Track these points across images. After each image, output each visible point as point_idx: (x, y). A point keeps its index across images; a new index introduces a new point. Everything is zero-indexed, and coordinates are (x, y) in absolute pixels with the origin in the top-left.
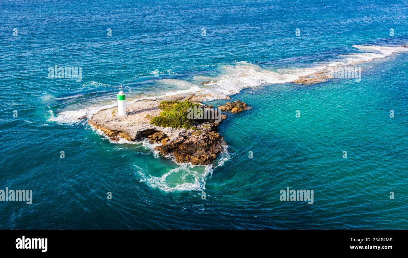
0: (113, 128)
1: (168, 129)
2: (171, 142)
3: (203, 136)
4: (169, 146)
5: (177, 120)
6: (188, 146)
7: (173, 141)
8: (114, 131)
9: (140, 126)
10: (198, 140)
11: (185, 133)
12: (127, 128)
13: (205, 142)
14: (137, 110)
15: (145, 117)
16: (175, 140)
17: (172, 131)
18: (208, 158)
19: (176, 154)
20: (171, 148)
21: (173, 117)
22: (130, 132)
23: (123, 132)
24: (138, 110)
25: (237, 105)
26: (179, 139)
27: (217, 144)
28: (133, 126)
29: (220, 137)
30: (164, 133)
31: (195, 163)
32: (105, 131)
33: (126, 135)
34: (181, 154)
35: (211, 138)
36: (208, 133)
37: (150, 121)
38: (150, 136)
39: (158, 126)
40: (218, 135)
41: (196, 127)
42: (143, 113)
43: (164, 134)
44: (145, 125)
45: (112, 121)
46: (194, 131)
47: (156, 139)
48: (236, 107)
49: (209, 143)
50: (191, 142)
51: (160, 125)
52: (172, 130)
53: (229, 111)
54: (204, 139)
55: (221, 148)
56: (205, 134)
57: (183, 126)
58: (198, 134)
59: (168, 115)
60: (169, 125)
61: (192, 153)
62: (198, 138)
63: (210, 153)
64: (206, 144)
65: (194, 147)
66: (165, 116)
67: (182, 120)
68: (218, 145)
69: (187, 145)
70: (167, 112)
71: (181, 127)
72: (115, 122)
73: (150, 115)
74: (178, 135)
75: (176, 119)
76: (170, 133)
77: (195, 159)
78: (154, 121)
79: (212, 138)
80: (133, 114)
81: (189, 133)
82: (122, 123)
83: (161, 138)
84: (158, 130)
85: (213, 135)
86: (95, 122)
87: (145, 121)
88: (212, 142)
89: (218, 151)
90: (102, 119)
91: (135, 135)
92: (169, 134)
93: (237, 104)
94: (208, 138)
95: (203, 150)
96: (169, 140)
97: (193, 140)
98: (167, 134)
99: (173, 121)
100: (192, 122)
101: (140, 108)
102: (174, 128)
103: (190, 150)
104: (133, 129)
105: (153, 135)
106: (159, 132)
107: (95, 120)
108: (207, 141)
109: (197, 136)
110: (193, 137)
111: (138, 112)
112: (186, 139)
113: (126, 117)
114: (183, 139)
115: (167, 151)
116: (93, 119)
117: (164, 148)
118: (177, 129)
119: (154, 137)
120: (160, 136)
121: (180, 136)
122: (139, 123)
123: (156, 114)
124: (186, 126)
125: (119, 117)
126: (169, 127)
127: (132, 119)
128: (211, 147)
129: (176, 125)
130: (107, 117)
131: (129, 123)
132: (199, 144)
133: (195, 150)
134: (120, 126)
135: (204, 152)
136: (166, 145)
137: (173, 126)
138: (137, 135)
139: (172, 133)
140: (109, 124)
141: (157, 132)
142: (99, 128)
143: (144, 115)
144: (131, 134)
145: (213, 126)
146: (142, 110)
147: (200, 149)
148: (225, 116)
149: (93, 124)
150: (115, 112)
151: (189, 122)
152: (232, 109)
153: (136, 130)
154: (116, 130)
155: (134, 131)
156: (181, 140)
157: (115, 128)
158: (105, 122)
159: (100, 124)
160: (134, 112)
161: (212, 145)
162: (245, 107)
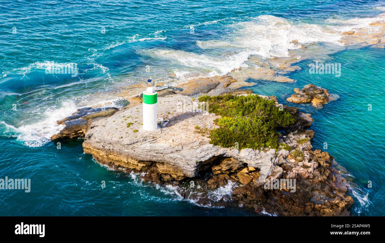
0: (144, 156)
1: (247, 153)
2: (265, 179)
5: (256, 134)
7: (268, 176)
8: (145, 161)
9: (197, 151)
11: (276, 157)
12: (172, 155)
13: (320, 173)
15: (195, 132)
17: (258, 157)
18: (346, 205)
19: (283, 201)
21: (247, 129)
22: (181, 164)
23: (163, 163)
24: (170, 117)
25: (316, 94)
26: (275, 171)
27: (334, 173)
28: (182, 152)
29: (331, 158)
30: (242, 160)
32: (127, 162)
33: (171, 169)
34: (294, 202)
35: (323, 164)
36: (313, 155)
37: (210, 139)
38: (217, 168)
39: (228, 149)
40: (328, 157)
42: (184, 122)
43: (241, 164)
45: (137, 142)
46: (288, 151)
47: (228, 172)
48: (316, 98)
49: (327, 174)
50: (298, 174)
51: (231, 146)
54: (317, 168)
55: (345, 181)
56: (310, 156)
57: (267, 144)
58: (299, 158)
59: (236, 126)
60: (245, 146)
61: (311, 198)
62: (305, 166)
63: (341, 195)
64: (324, 177)
65: (307, 186)
66: (231, 129)
67: (262, 133)
71: (265, 146)
72: (144, 145)
73: (201, 126)
74: (270, 164)
75: (252, 132)
76: (253, 160)
78: (218, 139)
79: (325, 164)
80: (167, 126)
81: (283, 158)
83: (235, 170)
84: (230, 155)
86: (99, 144)
87: (200, 140)
88: (329, 172)
90: (115, 139)
91: (194, 169)
92: (253, 163)
93: (315, 92)
96: (251, 172)
97: (300, 172)
98: (248, 163)
99: (249, 137)
100: (278, 135)
101: (171, 112)
102: (256, 149)
103: (304, 191)
104: (184, 157)
105: (221, 165)
106: (231, 160)
107: (99, 141)
108: (323, 171)
109: (300, 161)
110: (295, 165)
111: (173, 121)
112: (287, 171)
113: (160, 133)
114: (282, 170)
115: (264, 197)
116: (92, 138)
117: (257, 191)
118: (262, 152)
119: (224, 170)
120: (235, 167)
121: (274, 164)
122: (192, 145)
123: (208, 123)
124: (273, 143)
125: (146, 134)
126: (247, 148)
127: (173, 138)
128: (331, 181)
129: (256, 144)
130: (124, 136)
131: (172, 145)
132: (313, 178)
133: (312, 191)
134: (156, 152)
135: (329, 193)
136: (258, 186)
137: (253, 147)
138: (196, 168)
139: (257, 159)
140: (132, 149)
141: (228, 160)
142: (110, 156)
143: (189, 127)
144: (184, 168)
145: (310, 139)
146: (179, 116)
147: (319, 187)
148: (310, 116)
149: (95, 150)
150: (132, 124)
151: (275, 135)
152: (310, 101)
153: (193, 159)
154: (148, 160)
155: (189, 160)
156: (279, 173)
157: (146, 156)
158: (124, 145)
159: (113, 150)
160: (168, 122)
161: (330, 177)
162: (329, 96)
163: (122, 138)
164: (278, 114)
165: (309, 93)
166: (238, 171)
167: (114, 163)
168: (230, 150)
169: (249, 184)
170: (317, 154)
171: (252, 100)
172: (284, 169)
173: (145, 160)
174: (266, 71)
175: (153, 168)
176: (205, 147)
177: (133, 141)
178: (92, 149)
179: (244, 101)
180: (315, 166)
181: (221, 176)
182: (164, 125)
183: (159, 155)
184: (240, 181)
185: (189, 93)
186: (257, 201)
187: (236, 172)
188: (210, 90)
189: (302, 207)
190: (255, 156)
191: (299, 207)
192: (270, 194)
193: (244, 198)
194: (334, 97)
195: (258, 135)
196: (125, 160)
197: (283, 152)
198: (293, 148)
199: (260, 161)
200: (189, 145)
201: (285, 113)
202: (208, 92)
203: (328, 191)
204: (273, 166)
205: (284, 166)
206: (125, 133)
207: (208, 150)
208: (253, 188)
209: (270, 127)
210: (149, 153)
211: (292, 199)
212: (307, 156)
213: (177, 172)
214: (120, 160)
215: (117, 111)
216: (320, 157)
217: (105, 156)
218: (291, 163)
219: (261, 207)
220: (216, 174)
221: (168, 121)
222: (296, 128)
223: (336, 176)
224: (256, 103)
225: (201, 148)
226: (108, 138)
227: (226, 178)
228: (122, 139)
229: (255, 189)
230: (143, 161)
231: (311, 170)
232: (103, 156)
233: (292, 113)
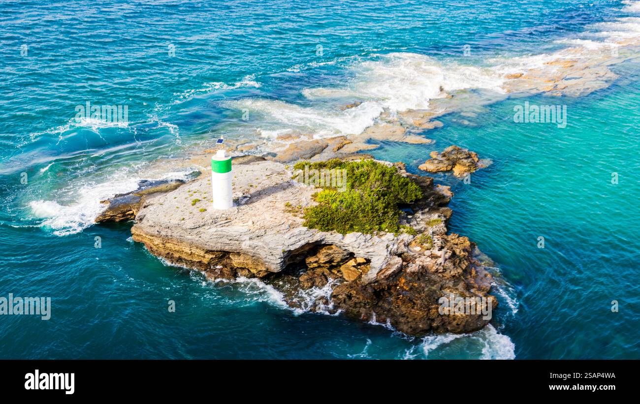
0: (213, 245)
1: (354, 239)
2: (377, 274)
3: (441, 248)
4: (374, 283)
5: (368, 212)
6: (419, 279)
7: (382, 270)
8: (213, 251)
9: (285, 236)
10: (437, 261)
11: (395, 244)
12: (250, 242)
13: (454, 264)
15: (284, 211)
16: (383, 267)
17: (368, 244)
19: (400, 303)
20: (380, 288)
21: (355, 206)
22: (262, 254)
23: (239, 254)
24: (252, 191)
25: (459, 159)
26: (392, 262)
27: (475, 265)
28: (264, 238)
29: (472, 245)
30: (346, 248)
32: (190, 252)
33: (250, 262)
34: (414, 303)
35: (460, 253)
37: (304, 221)
38: (312, 259)
39: (328, 233)
40: (468, 243)
41: (411, 226)
42: (270, 198)
43: (345, 253)
45: (204, 225)
46: (412, 236)
47: (328, 265)
48: (460, 164)
49: (464, 267)
50: (423, 267)
51: (332, 230)
54: (450, 258)
55: (489, 276)
56: (441, 243)
57: (383, 226)
58: (426, 245)
60: (351, 228)
61: (439, 298)
62: (434, 256)
63: (481, 294)
64: (459, 270)
65: (435, 282)
66: (334, 206)
67: (377, 211)
69: (417, 278)
71: (380, 229)
72: (213, 230)
73: (293, 203)
74: (385, 253)
75: (363, 211)
78: (315, 220)
79: (462, 253)
80: (246, 203)
81: (404, 245)
82: (231, 230)
83: (338, 262)
84: (330, 242)
86: (153, 229)
87: (290, 222)
88: (467, 264)
89: (489, 285)
90: (174, 222)
91: (279, 261)
92: (360, 252)
93: (459, 156)
94: (454, 253)
95: (461, 286)
96: (359, 264)
97: (425, 264)
98: (355, 252)
99: (358, 217)
100: (399, 214)
101: (254, 185)
102: (367, 233)
103: (430, 290)
104: (267, 244)
105: (318, 255)
106: (332, 248)
107: (153, 224)
108: (458, 262)
109: (428, 249)
110: (420, 254)
111: (255, 196)
112: (408, 262)
113: (236, 212)
114: (401, 261)
115: (375, 298)
116: (144, 221)
117: (365, 290)
118: (375, 237)
119: (323, 262)
120: (338, 258)
121: (390, 253)
122: (278, 229)
123: (304, 199)
124: (391, 226)
125: (217, 214)
126: (355, 232)
127: (254, 219)
128: (469, 276)
129: (367, 226)
130: (187, 217)
131: (252, 228)
132: (443, 272)
133: (441, 290)
134: (230, 238)
135: (465, 291)
136: (367, 283)
137: (363, 230)
138: (282, 260)
139: (367, 247)
140: (197, 234)
141: (328, 249)
142: (168, 245)
143: (277, 205)
144: (267, 260)
145: (445, 219)
146: (264, 190)
147: (451, 284)
148: (449, 190)
149: (147, 236)
150: (199, 201)
151: (395, 214)
152: (452, 169)
153: (280, 247)
154: (219, 249)
155: (273, 249)
156: (397, 265)
157: (216, 244)
158: (186, 230)
159: (171, 236)
160: (248, 198)
161: (469, 271)
162: (478, 161)
163: (183, 219)
164: (399, 186)
165: (451, 158)
166: (341, 264)
167: (172, 254)
168: (331, 234)
169: (355, 281)
170: (452, 239)
171: (365, 166)
172: (404, 261)
173: (214, 249)
174: (394, 129)
175: (225, 261)
176: (296, 231)
177: (198, 224)
178: (144, 235)
179: (355, 168)
180: (447, 256)
181: (319, 271)
182: (243, 202)
183: (233, 242)
184: (344, 277)
185: (284, 159)
186: (365, 304)
187: (338, 265)
188: (314, 155)
189: (425, 311)
190: (365, 242)
191: (421, 310)
192: (384, 294)
193: (347, 300)
194: (486, 163)
195: (370, 214)
196: (187, 250)
197: (406, 237)
198: (420, 232)
199: (371, 250)
200: (274, 229)
201: (410, 184)
202: (311, 158)
203: (463, 289)
204: (389, 256)
205: (405, 256)
206: (188, 214)
207: (300, 234)
208: (360, 286)
209: (389, 204)
210: (220, 240)
211: (412, 301)
212: (438, 242)
213: (258, 265)
214: (180, 250)
215: (182, 184)
216: (457, 244)
217: (161, 245)
218: (415, 251)
219: (370, 311)
220: (311, 268)
221: (249, 196)
222: (427, 205)
223: (477, 270)
224: (371, 171)
225: (291, 233)
226: (164, 220)
227: (325, 273)
228: (183, 222)
229: (362, 287)
230: (211, 251)
231: (441, 260)
232: (158, 245)
233: (424, 184)
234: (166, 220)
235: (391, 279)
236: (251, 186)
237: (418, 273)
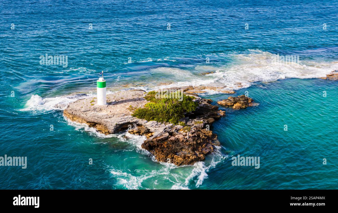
1: (152, 123)
2: (153, 138)
3: (193, 133)
4: (151, 142)
5: (164, 113)
6: (173, 143)
7: (156, 137)
9: (120, 118)
10: (186, 137)
11: (171, 128)
12: (106, 120)
13: (194, 140)
14: (120, 100)
15: (127, 109)
16: (158, 136)
18: (195, 158)
19: (157, 151)
20: (153, 145)
21: (159, 110)
22: (108, 124)
25: (240, 100)
26: (163, 135)
27: (208, 143)
28: (112, 118)
29: (213, 136)
30: (147, 127)
31: (179, 164)
33: (103, 128)
34: (163, 152)
35: (202, 136)
36: (199, 131)
37: (133, 113)
38: (131, 130)
39: (141, 120)
41: (186, 123)
42: (125, 104)
43: (146, 129)
44: (126, 117)
45: (89, 111)
46: (182, 126)
48: (239, 103)
49: (199, 142)
50: (177, 139)
51: (143, 118)
52: (156, 125)
53: (230, 107)
54: (193, 137)
55: (212, 148)
56: (195, 131)
57: (170, 120)
58: (186, 131)
59: (154, 107)
60: (153, 119)
61: (177, 152)
62: (186, 135)
63: (198, 153)
64: (195, 143)
65: (180, 146)
66: (150, 108)
67: (169, 113)
68: (209, 145)
70: (154, 103)
71: (167, 121)
72: (93, 113)
73: (134, 106)
74: (162, 131)
75: (162, 112)
77: (179, 158)
78: (137, 113)
79: (203, 137)
81: (176, 129)
82: (100, 114)
83: (143, 133)
84: (141, 124)
85: (205, 133)
86: (71, 111)
87: (127, 113)
88: (202, 141)
89: (208, 152)
90: (78, 108)
91: (114, 128)
92: (152, 129)
94: (199, 136)
95: (190, 149)
96: (152, 135)
97: (179, 138)
98: (150, 129)
102: (159, 122)
103: (175, 148)
104: (112, 121)
106: (141, 127)
107: (71, 109)
108: (196, 139)
110: (180, 134)
111: (120, 102)
112: (172, 136)
113: (106, 107)
114: (168, 135)
115: (148, 148)
116: (69, 108)
118: (163, 124)
119: (135, 132)
120: (143, 131)
123: (140, 105)
124: (174, 121)
125: (97, 107)
126: (153, 121)
128: (201, 146)
129: (161, 119)
131: (109, 114)
132: (186, 142)
133: (181, 149)
134: (98, 117)
137: (158, 120)
139: (156, 128)
140: (85, 114)
143: (126, 106)
144: (109, 127)
145: (206, 122)
146: (125, 100)
147: (187, 148)
148: (224, 113)
149: (68, 114)
152: (233, 105)
153: (115, 122)
154: (92, 121)
155: (113, 123)
156: (165, 136)
157: (91, 119)
158: (81, 112)
160: (116, 103)
161: (202, 144)
162: (250, 103)
163: (82, 107)
164: (185, 104)
166: (145, 134)
168: (142, 120)
170: (203, 131)
172: (170, 135)
182: (113, 104)
183: (99, 119)
198: (189, 126)
200: (118, 115)
201: (191, 103)
204: (164, 132)
205: (172, 133)
206: (86, 105)
209: (177, 111)
210: (94, 118)
217: (72, 118)
225: (124, 117)
230: (89, 122)
233: (210, 108)
234: (76, 107)
235: (160, 142)
236: (122, 98)
237: (174, 141)
